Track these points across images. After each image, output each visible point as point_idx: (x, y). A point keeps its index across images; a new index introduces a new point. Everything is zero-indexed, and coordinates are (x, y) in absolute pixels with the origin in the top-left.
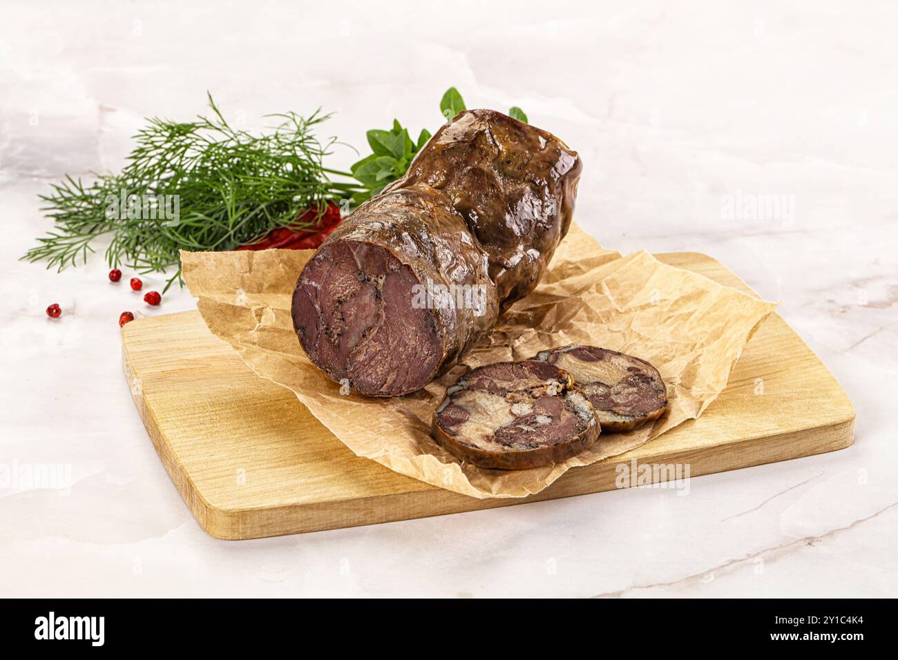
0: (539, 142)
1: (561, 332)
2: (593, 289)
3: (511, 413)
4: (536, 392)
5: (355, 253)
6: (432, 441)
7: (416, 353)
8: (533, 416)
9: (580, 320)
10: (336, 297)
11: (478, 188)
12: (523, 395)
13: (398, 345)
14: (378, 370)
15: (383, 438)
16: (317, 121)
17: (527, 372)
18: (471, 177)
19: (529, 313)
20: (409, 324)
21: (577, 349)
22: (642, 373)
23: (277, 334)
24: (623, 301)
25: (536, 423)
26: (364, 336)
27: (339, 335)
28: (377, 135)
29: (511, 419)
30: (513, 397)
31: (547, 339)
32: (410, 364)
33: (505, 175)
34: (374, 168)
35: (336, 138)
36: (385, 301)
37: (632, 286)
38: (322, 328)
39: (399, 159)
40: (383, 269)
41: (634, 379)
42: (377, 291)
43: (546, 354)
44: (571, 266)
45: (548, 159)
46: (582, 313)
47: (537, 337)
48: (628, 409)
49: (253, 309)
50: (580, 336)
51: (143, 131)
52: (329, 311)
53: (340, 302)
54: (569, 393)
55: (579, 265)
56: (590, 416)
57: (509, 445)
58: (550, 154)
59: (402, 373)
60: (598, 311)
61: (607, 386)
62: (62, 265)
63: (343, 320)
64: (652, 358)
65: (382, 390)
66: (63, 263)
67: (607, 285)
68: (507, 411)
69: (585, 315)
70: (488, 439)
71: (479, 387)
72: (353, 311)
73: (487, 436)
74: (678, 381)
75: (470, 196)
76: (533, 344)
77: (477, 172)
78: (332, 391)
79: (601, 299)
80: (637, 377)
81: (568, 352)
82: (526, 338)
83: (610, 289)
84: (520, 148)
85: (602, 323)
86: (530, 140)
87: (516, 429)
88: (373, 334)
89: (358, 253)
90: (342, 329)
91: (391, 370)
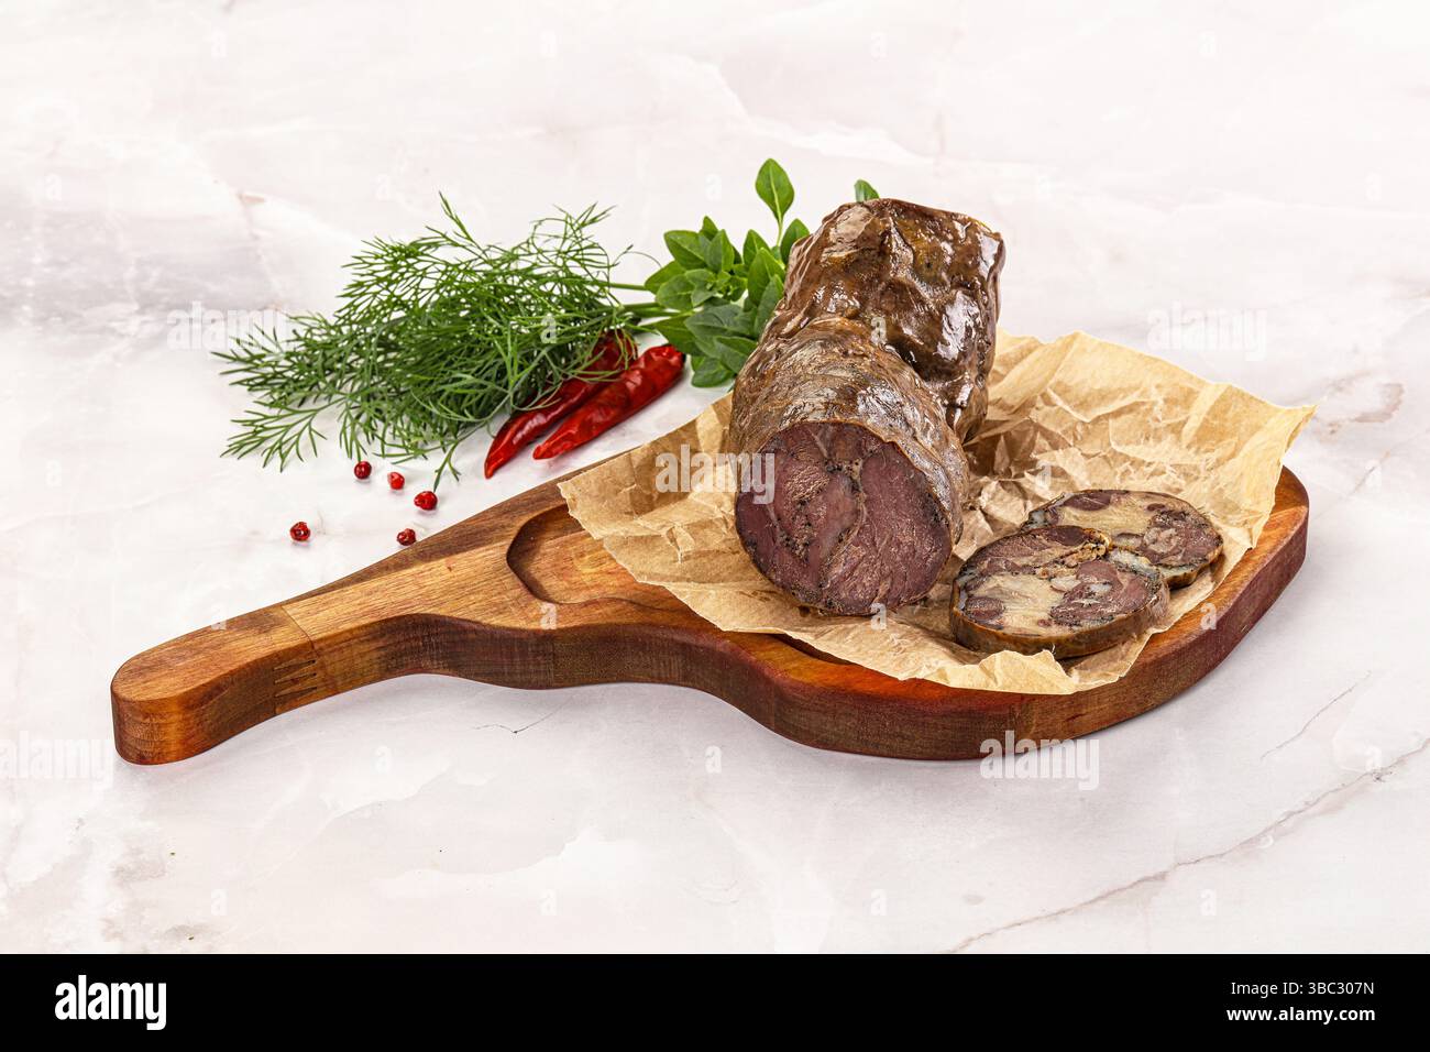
0: (953, 229)
1: (1027, 475)
2: (1040, 404)
5: (817, 438)
7: (915, 551)
9: (1041, 452)
10: (796, 498)
11: (903, 310)
13: (889, 545)
14: (864, 581)
18: (890, 296)
20: (901, 515)
21: (1073, 498)
26: (840, 541)
27: (805, 545)
28: (679, 237)
30: (1045, 572)
31: (1014, 487)
32: (908, 566)
36: (866, 492)
38: (779, 540)
39: (716, 271)
40: (859, 450)
41: (1163, 519)
42: (854, 481)
43: (1040, 514)
46: (1041, 441)
47: (1000, 487)
52: (787, 517)
53: (803, 503)
54: (1112, 553)
59: (899, 579)
60: (1059, 431)
61: (1137, 536)
63: (810, 525)
67: (1054, 391)
69: (1046, 442)
72: (821, 511)
75: (897, 322)
77: (895, 287)
78: (807, 620)
79: (1057, 412)
80: (1165, 516)
81: (1065, 504)
83: (1059, 395)
84: (938, 244)
85: (1071, 447)
88: (852, 536)
89: (821, 437)
90: (811, 536)
91: (883, 577)
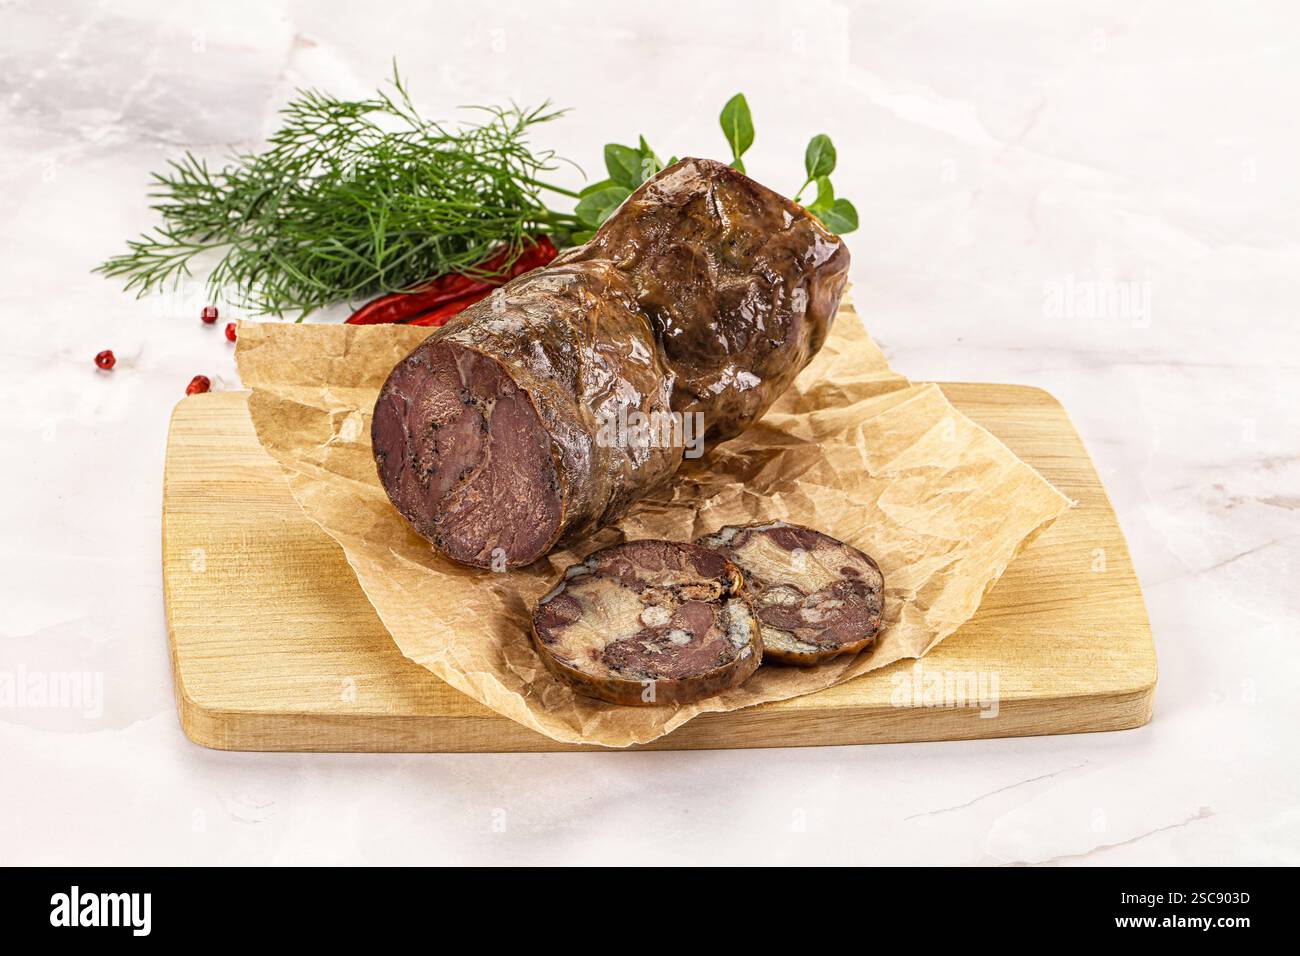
0: (782, 218)
1: (776, 496)
2: (841, 437)
3: (640, 621)
4: (686, 594)
5: (459, 362)
6: (527, 643)
7: (527, 514)
8: (668, 629)
9: (809, 481)
10: (430, 419)
11: (677, 278)
12: (666, 594)
13: (505, 499)
14: (475, 529)
15: (452, 631)
16: (543, 119)
17: (683, 561)
18: (672, 259)
19: (746, 459)
20: (520, 471)
21: (780, 528)
22: (859, 578)
23: (358, 453)
24: (880, 458)
25: (668, 640)
26: (461, 479)
27: (429, 471)
28: (618, 153)
29: (637, 628)
30: (650, 596)
31: (753, 504)
32: (517, 527)
33: (724, 261)
34: (604, 200)
35: (554, 152)
36: (493, 435)
37: (899, 438)
38: (409, 458)
40: (492, 390)
41: (845, 588)
42: (484, 420)
43: (734, 531)
44: (833, 392)
45: (790, 245)
46: (814, 471)
47: (740, 498)
48: (816, 633)
49: (334, 411)
50: (802, 506)
51: (294, 105)
52: (419, 437)
53: (434, 426)
54: (730, 601)
55: (846, 392)
56: (745, 642)
57: (618, 670)
58: (796, 238)
59: (505, 539)
60: (838, 470)
61: (802, 593)
62: (146, 287)
63: (437, 452)
64: (889, 555)
65: (478, 557)
66: (148, 283)
67: (864, 432)
68: (634, 617)
69: (819, 474)
70: (594, 655)
71: (610, 573)
72: (450, 442)
73: (594, 651)
74: (912, 596)
75: (664, 288)
76: (730, 509)
77: (682, 253)
78: (412, 548)
79: (850, 452)
80: (850, 584)
81: (766, 532)
82: (723, 498)
83: (866, 438)
84: (752, 224)
85: (841, 489)
86: (768, 214)
87: (636, 646)
88: (473, 478)
89: (463, 362)
90: (435, 464)
91: (493, 532)
